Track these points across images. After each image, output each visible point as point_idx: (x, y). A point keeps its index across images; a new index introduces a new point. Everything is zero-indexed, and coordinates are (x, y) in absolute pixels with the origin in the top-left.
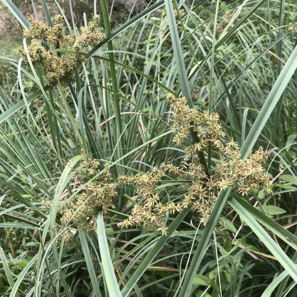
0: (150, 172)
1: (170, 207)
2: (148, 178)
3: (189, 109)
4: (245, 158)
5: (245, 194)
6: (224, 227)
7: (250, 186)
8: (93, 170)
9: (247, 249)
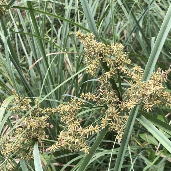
0: (70, 102)
1: (90, 129)
2: (69, 107)
3: (97, 43)
4: (148, 80)
5: (150, 110)
6: (147, 142)
7: (153, 103)
8: (25, 107)
9: (168, 158)
